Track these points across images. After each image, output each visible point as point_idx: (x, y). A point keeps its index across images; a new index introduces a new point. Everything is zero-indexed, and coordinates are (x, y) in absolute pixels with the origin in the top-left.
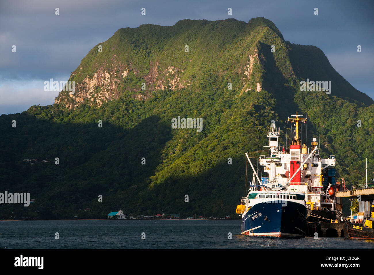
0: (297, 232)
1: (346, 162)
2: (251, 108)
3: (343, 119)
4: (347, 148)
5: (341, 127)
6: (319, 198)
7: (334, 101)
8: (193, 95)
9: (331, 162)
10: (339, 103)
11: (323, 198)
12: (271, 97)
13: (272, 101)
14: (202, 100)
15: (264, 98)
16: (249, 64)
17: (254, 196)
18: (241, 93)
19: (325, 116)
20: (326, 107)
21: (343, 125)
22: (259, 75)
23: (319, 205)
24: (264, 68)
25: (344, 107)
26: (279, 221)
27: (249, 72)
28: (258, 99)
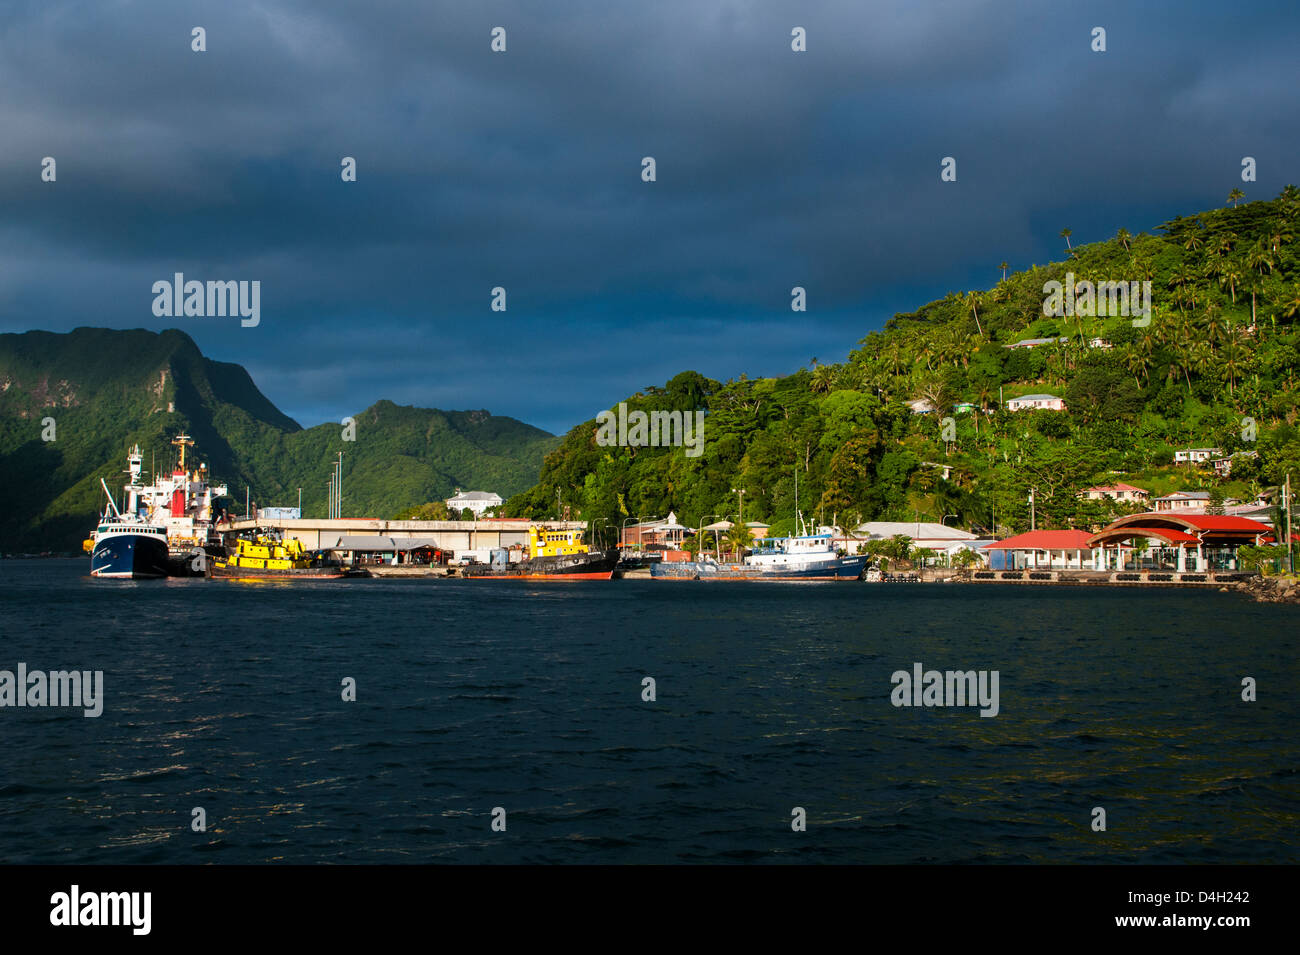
0: (155, 571)
1: (270, 494)
2: (161, 431)
3: (267, 446)
4: (271, 478)
5: (265, 455)
6: (206, 532)
7: (258, 426)
8: (92, 414)
9: (222, 491)
10: (263, 428)
11: (211, 532)
12: (186, 419)
13: (187, 423)
14: (102, 420)
15: (178, 420)
16: (160, 381)
17: (104, 530)
18: (150, 413)
19: (247, 442)
20: (249, 433)
21: (268, 452)
22: (172, 393)
23: (205, 540)
24: (178, 386)
25: (269, 432)
26: (131, 559)
27: (159, 390)
28: (170, 420)
